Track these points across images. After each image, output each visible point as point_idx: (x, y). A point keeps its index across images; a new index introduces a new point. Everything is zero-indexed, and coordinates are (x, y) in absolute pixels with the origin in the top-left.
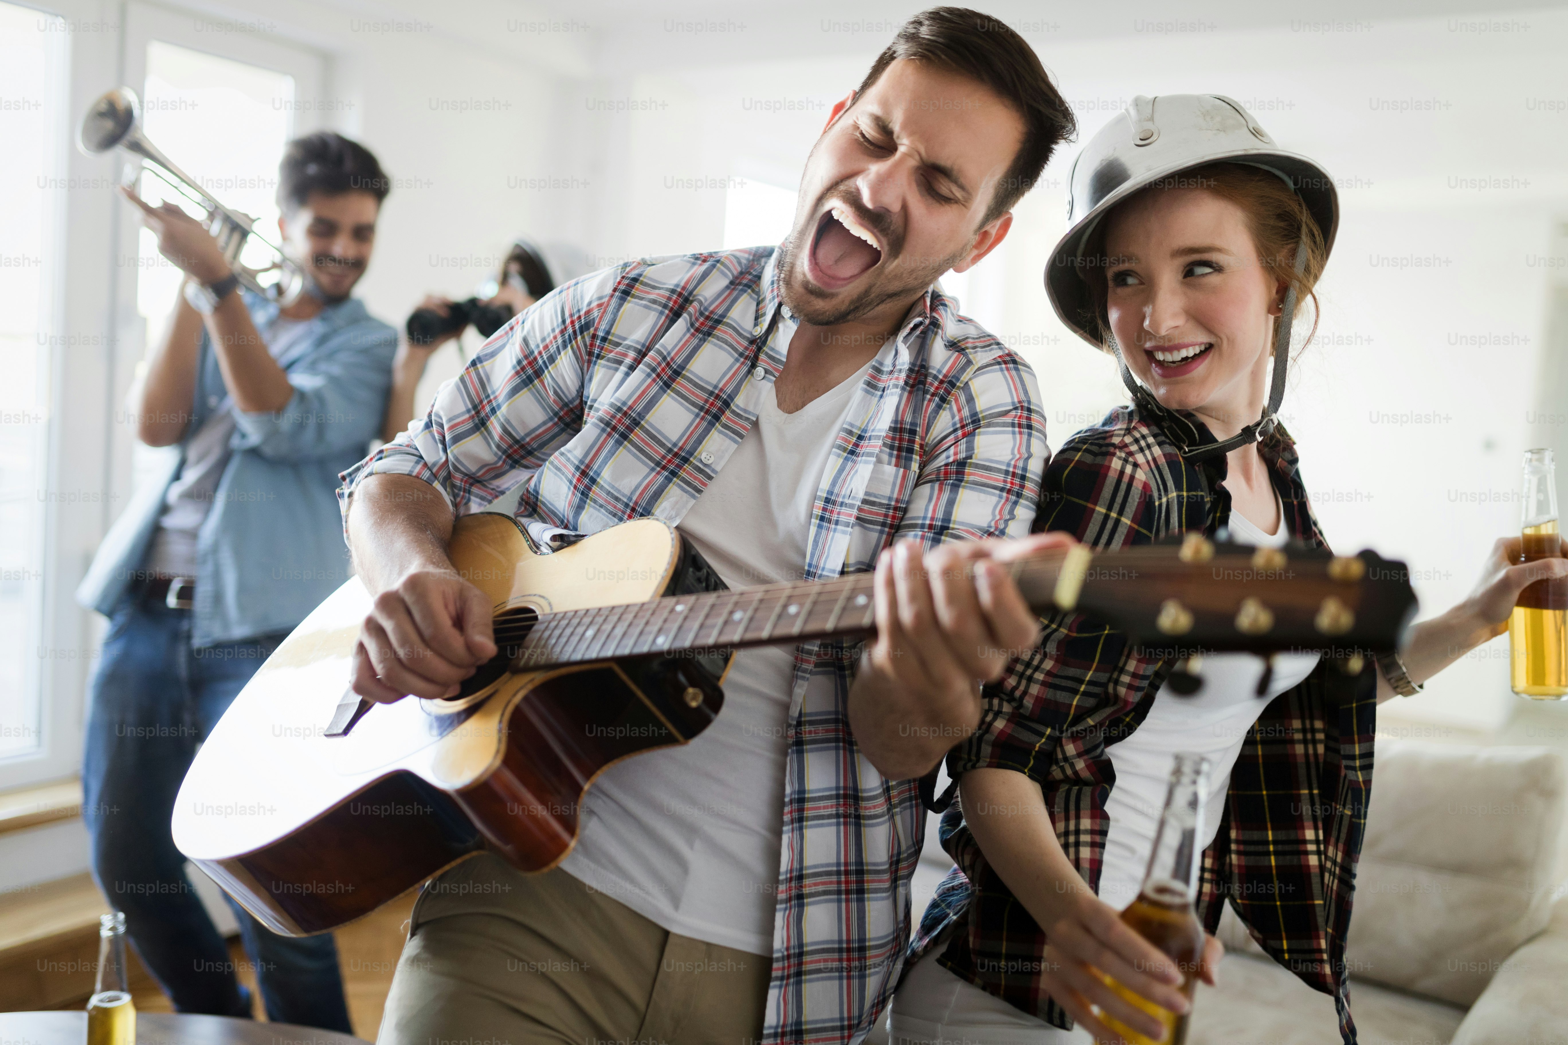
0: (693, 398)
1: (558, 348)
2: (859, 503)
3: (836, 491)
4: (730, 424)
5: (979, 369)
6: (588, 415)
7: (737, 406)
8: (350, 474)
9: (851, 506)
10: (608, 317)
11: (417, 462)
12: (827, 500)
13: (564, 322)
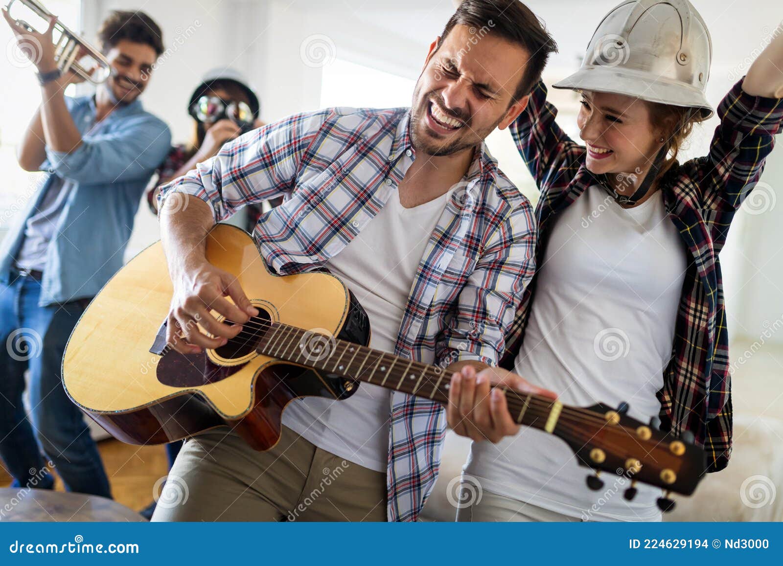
0: (352, 189)
1: (285, 154)
2: (443, 273)
3: (430, 263)
4: (370, 207)
5: (514, 211)
6: (297, 190)
7: (375, 197)
8: (165, 189)
9: (439, 273)
10: (315, 144)
11: (200, 189)
12: (425, 267)
13: (290, 141)
